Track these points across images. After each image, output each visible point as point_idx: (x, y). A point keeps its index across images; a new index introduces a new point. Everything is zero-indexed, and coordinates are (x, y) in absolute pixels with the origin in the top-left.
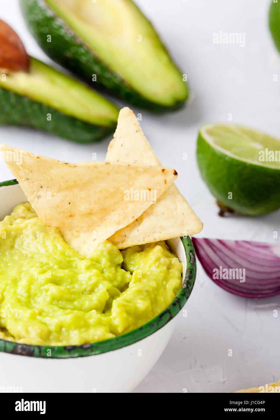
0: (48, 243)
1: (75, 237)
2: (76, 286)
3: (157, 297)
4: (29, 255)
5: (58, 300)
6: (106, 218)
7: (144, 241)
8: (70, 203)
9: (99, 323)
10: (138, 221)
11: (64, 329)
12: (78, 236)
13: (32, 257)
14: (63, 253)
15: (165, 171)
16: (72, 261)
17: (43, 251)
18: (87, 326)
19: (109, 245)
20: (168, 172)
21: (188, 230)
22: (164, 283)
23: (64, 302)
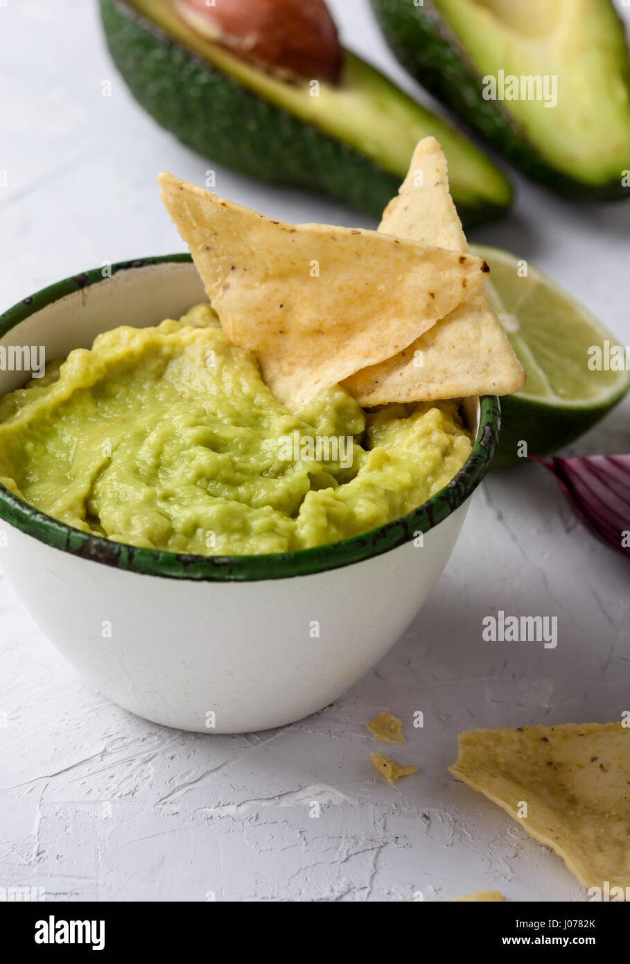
0: (227, 377)
1: (285, 375)
2: (253, 460)
3: (405, 503)
4: (187, 395)
5: (209, 480)
6: (346, 343)
7: (408, 395)
8: (281, 306)
9: (271, 530)
10: (405, 356)
11: (200, 531)
12: (290, 374)
13: (191, 400)
14: (250, 399)
15: (465, 262)
16: (263, 416)
17: (213, 390)
18: (245, 531)
19: (340, 395)
20: (471, 264)
21: (494, 384)
22: (429, 479)
23: (220, 484)
